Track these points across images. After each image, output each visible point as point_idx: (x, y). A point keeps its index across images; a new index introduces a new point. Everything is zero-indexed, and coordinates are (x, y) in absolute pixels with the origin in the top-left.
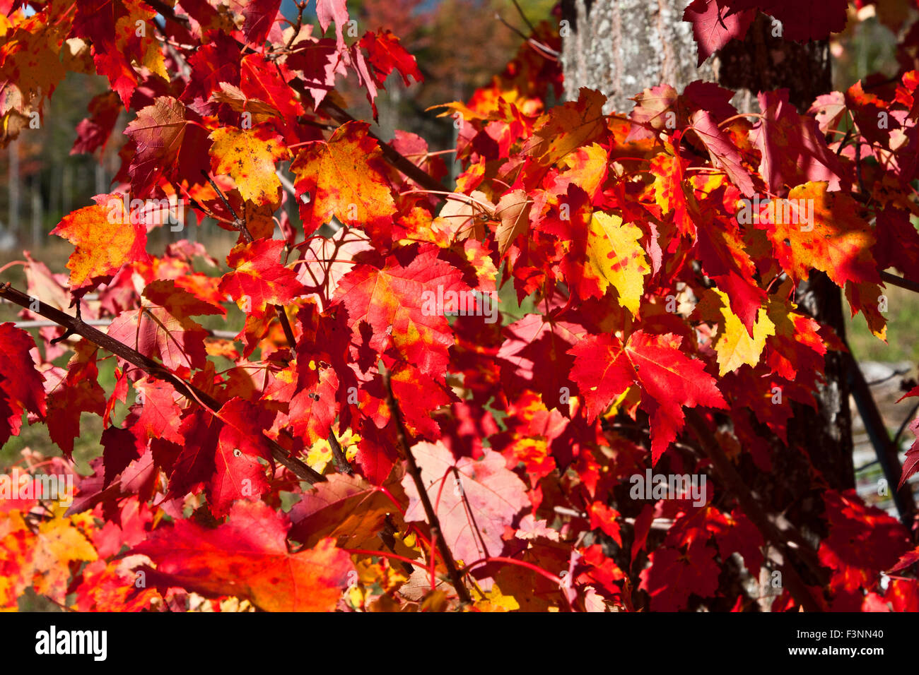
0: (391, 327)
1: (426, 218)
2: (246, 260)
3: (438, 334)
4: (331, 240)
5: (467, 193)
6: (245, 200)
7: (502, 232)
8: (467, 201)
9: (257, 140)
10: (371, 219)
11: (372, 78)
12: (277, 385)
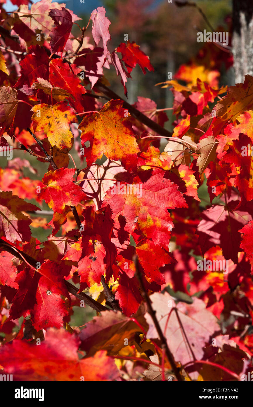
0: (137, 218)
1: (156, 153)
2: (53, 180)
3: (164, 221)
4: (102, 166)
5: (180, 137)
6: (52, 146)
7: (200, 161)
8: (180, 142)
9: (59, 111)
10: (125, 156)
11: (124, 70)
12: (71, 252)
